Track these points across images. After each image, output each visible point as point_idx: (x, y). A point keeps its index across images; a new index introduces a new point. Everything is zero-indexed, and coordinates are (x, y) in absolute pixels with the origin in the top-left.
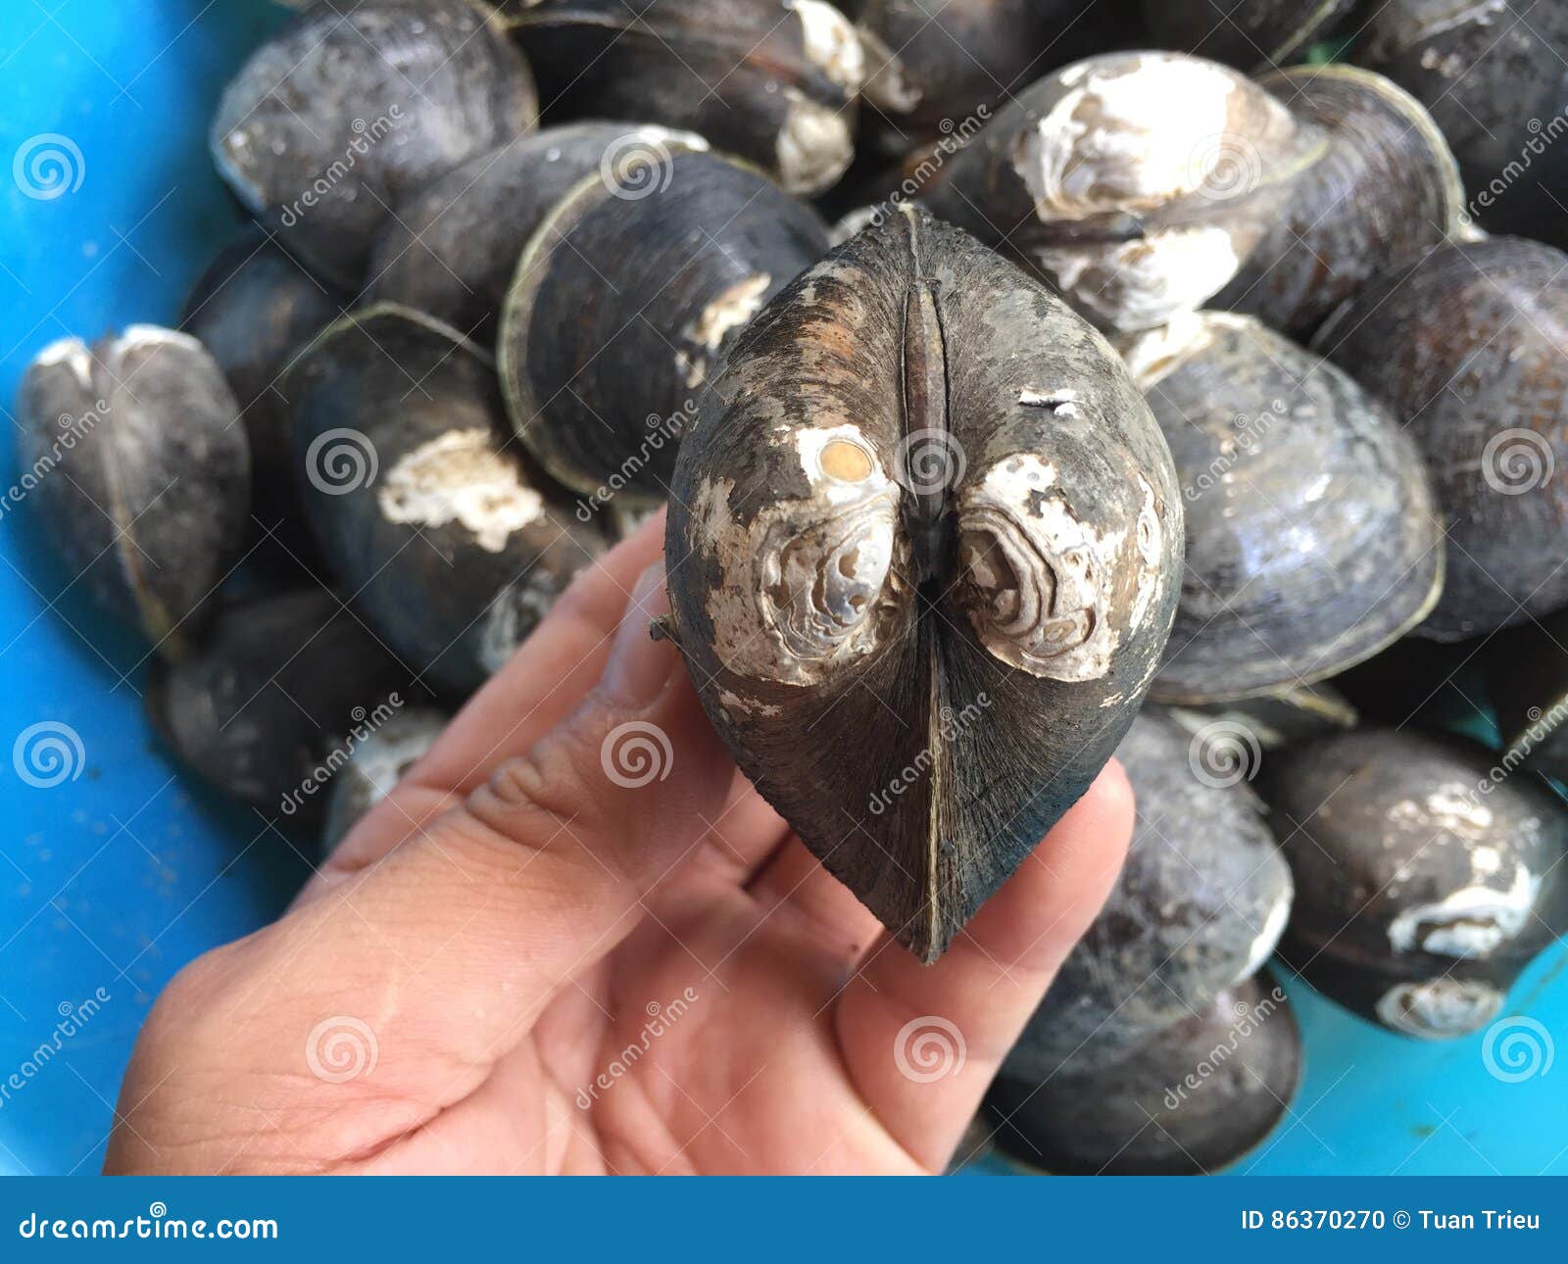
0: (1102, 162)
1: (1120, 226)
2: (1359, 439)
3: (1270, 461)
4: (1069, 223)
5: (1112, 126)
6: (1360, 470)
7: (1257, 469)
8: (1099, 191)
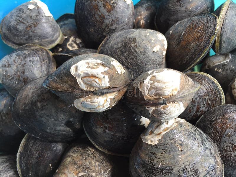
0: (157, 88)
1: (161, 101)
2: (207, 148)
3: (189, 153)
4: (151, 100)
5: (158, 82)
6: (207, 155)
7: (186, 155)
8: (156, 94)
